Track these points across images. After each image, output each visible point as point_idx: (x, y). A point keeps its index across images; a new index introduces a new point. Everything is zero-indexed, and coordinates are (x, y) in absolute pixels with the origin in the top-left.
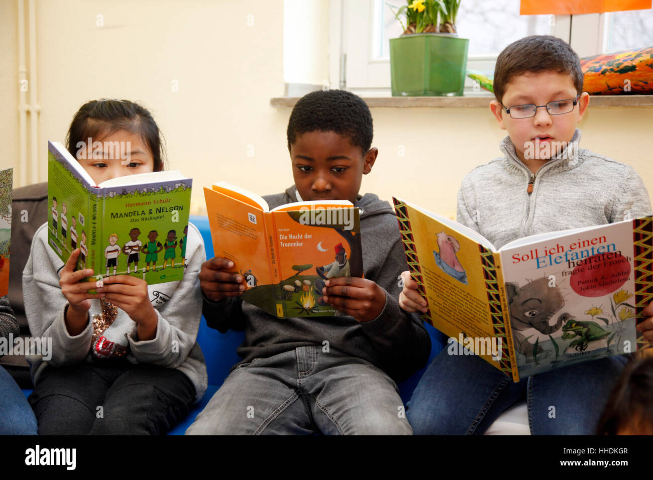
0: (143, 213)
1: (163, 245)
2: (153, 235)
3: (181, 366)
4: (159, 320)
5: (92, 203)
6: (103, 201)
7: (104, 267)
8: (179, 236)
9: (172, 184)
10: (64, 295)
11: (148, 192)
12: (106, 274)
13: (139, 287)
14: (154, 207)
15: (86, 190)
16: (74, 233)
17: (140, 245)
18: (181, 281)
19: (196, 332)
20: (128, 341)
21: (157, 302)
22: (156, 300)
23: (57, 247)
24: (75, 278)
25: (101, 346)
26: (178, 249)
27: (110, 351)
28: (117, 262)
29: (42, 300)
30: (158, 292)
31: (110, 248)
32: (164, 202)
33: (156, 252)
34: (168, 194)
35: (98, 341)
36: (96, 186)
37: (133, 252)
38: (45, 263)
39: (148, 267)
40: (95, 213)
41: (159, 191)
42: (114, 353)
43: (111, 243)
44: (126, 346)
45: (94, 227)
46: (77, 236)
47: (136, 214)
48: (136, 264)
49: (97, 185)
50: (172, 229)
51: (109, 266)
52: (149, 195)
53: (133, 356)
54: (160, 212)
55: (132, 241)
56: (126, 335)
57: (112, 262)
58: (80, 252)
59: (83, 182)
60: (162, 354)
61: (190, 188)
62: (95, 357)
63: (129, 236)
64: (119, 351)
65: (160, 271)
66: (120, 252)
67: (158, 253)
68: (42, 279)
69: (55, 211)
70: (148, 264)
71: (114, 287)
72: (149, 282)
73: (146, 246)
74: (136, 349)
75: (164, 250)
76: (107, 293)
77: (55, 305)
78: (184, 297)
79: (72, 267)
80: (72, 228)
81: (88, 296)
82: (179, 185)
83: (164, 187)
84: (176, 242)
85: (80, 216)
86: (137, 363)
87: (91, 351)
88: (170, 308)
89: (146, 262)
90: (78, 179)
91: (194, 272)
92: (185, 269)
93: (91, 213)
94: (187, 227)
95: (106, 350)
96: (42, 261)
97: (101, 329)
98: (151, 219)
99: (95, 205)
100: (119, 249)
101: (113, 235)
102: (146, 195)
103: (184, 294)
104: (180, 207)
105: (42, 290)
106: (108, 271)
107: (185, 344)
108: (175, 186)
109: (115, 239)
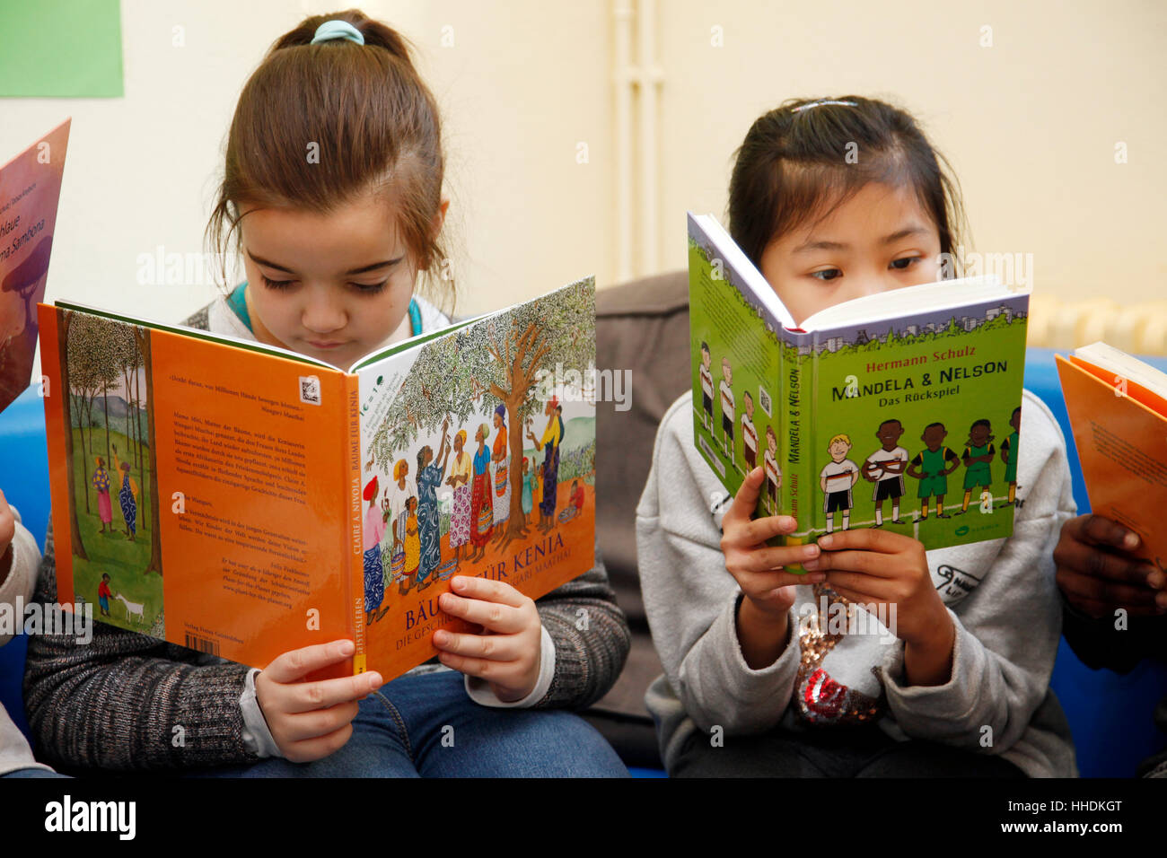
0: (909, 383)
1: (960, 454)
2: (935, 433)
3: (1011, 749)
4: (958, 638)
5: (786, 368)
6: (812, 362)
7: (819, 513)
8: (999, 433)
9: (978, 311)
10: (731, 571)
11: (918, 335)
12: (826, 526)
13: (905, 555)
14: (934, 369)
15: (774, 336)
16: (749, 431)
17: (904, 459)
18: (1008, 541)
19: (1048, 666)
20: (882, 684)
21: (948, 592)
22: (946, 587)
23: (715, 456)
24: (754, 536)
25: (816, 693)
26: (997, 463)
27: (839, 706)
28: (850, 499)
29: (679, 577)
30: (951, 569)
31: (832, 469)
32: (960, 354)
33: (943, 473)
34: (968, 334)
35: (810, 682)
36: (794, 327)
37: (888, 476)
38: (686, 491)
39: (925, 508)
40: (794, 390)
41: (947, 329)
42: (849, 711)
43: (834, 456)
44: (876, 696)
45: (795, 423)
46: (756, 438)
47: (892, 387)
48: (896, 503)
49: (798, 324)
50: (981, 418)
51: (832, 509)
52: (922, 341)
53: (894, 720)
54: (949, 379)
55: (883, 449)
56: (876, 671)
57: (839, 501)
58: (765, 474)
59: (766, 317)
60: (966, 720)
61: (1025, 317)
62: (803, 720)
63: (878, 439)
64: (859, 709)
65: (954, 518)
66: (856, 475)
67: (948, 476)
68: (678, 529)
69: (707, 374)
70: (925, 502)
71: (845, 559)
72: (930, 542)
73: (917, 461)
74: (902, 705)
75: (962, 469)
76: (829, 572)
77: (708, 590)
78: (1016, 580)
79: (748, 508)
80: (745, 419)
81: (786, 577)
82: (996, 311)
83: (957, 321)
84: (992, 447)
85: (763, 394)
86: (906, 739)
87: (794, 703)
88: (983, 608)
89: (918, 497)
90: (754, 309)
91: (1043, 517)
92: (1017, 511)
93: (787, 390)
94: (1018, 410)
95: (828, 705)
96: (677, 486)
97: (816, 652)
98: (929, 396)
99: (795, 372)
100: (855, 470)
101: (838, 438)
102: (913, 341)
103: (1017, 573)
104: (1000, 364)
105: (678, 555)
106: (830, 522)
107: (1022, 697)
108: (985, 316)
109: (844, 447)
